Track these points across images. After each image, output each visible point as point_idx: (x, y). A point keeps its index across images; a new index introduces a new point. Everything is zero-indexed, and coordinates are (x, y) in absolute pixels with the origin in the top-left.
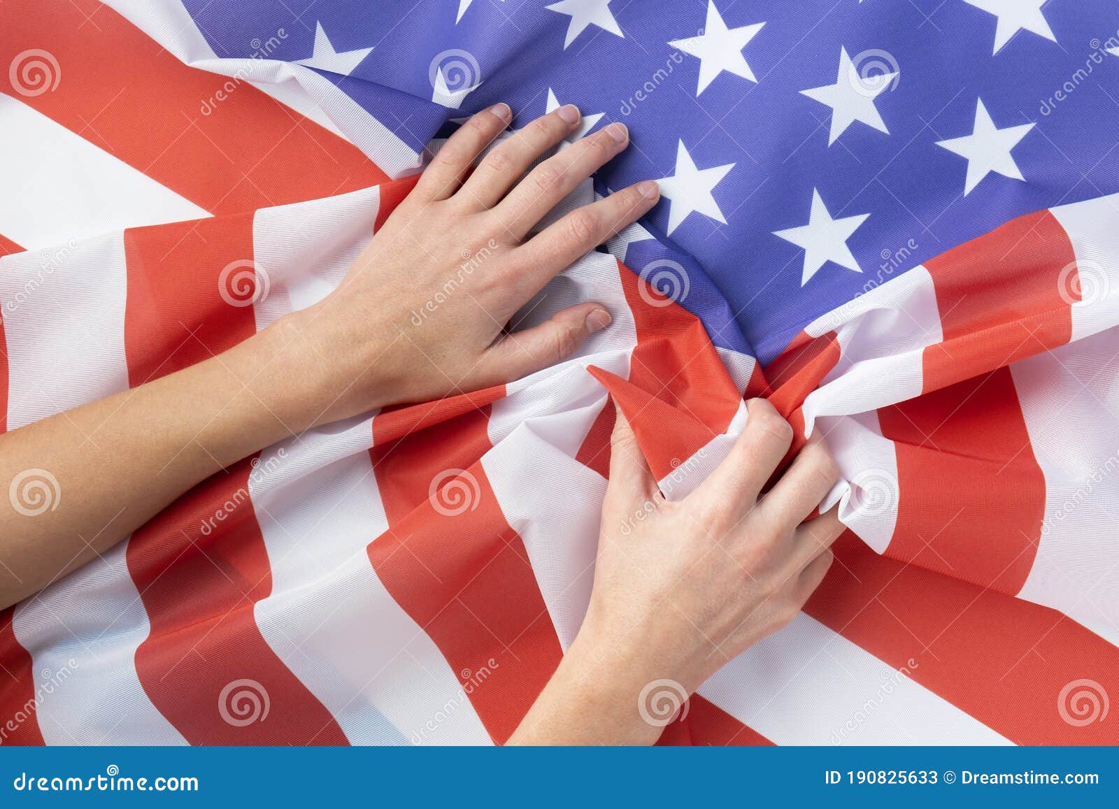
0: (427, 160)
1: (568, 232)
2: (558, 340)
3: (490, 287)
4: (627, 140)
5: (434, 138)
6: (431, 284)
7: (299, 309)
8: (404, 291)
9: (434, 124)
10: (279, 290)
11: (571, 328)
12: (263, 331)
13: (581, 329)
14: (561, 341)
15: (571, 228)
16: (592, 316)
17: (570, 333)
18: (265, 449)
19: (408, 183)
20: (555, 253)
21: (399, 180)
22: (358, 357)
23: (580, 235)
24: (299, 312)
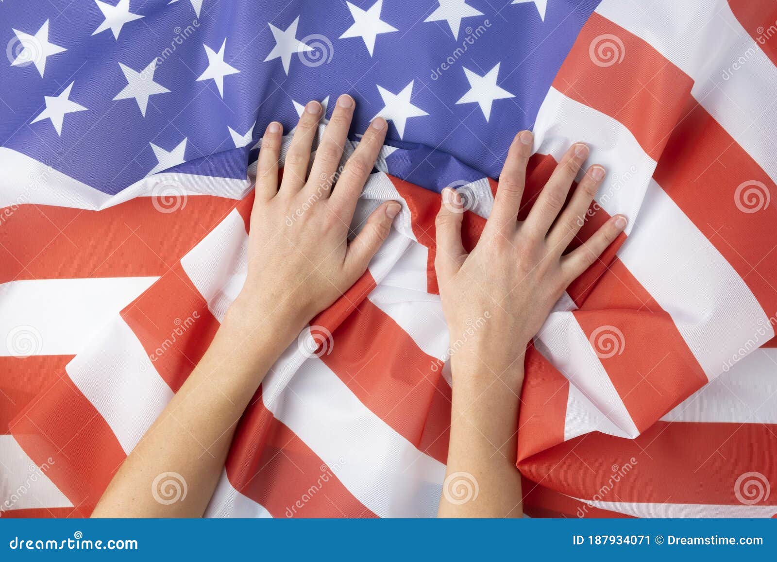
0: (253, 178)
1: (352, 176)
2: (376, 232)
3: (329, 228)
4: (354, 103)
5: (249, 165)
6: (297, 244)
7: (234, 299)
8: (285, 256)
9: (244, 158)
10: (219, 295)
11: (380, 222)
12: (223, 321)
13: (386, 220)
14: (378, 232)
15: (352, 173)
16: (389, 209)
17: (381, 225)
18: (263, 381)
19: (250, 197)
20: (352, 191)
21: (244, 198)
22: (282, 305)
23: (358, 174)
24: (236, 300)
